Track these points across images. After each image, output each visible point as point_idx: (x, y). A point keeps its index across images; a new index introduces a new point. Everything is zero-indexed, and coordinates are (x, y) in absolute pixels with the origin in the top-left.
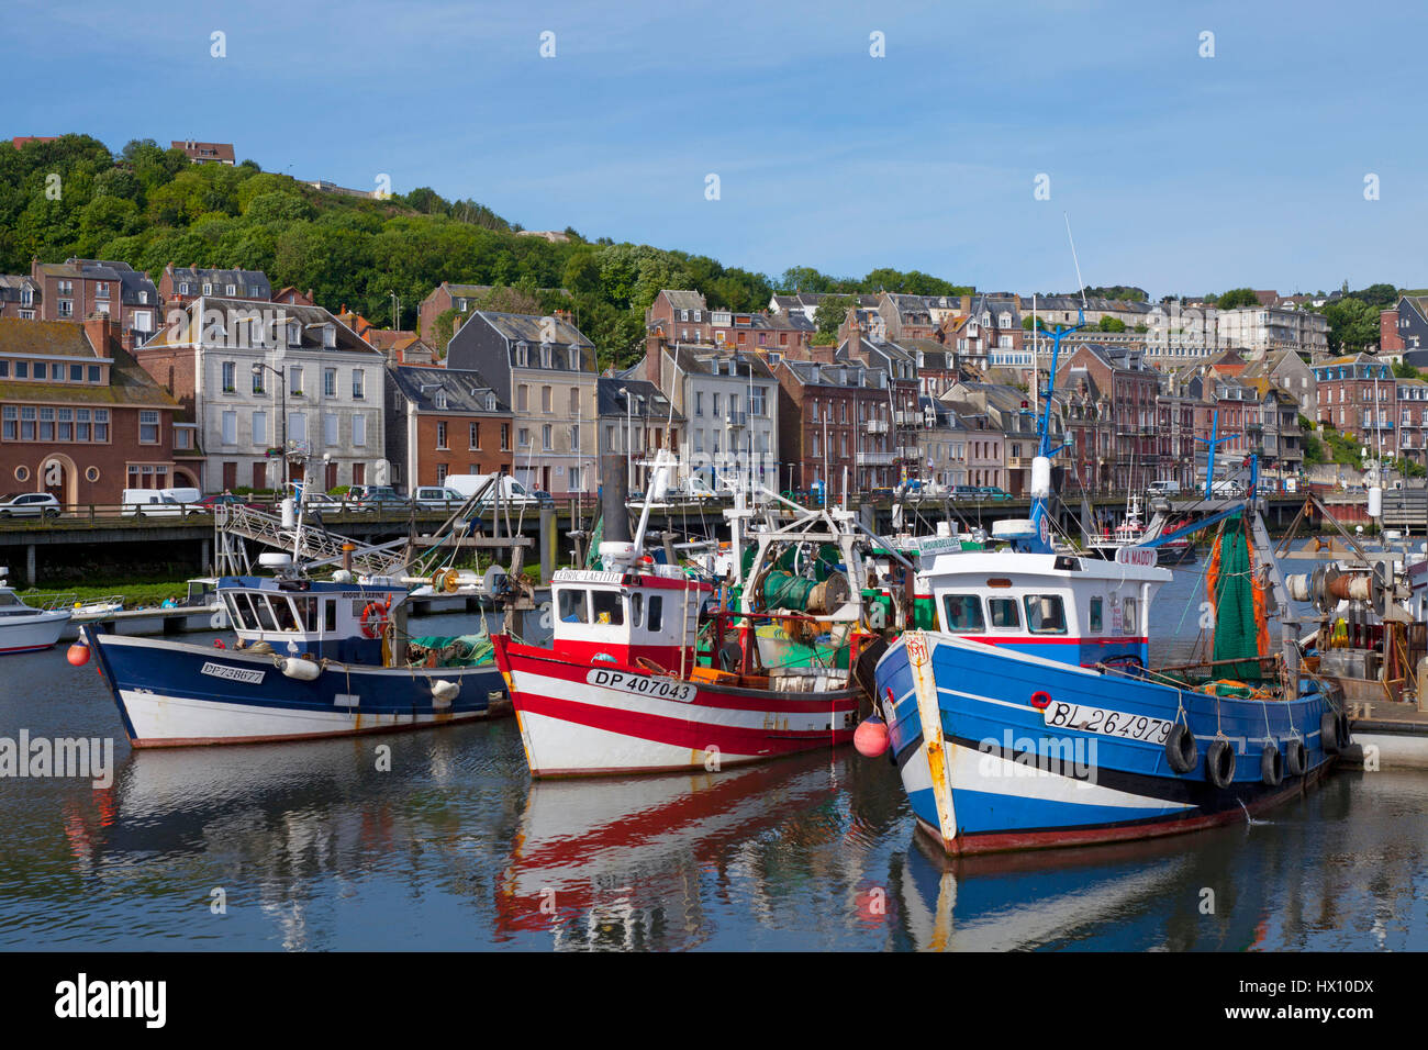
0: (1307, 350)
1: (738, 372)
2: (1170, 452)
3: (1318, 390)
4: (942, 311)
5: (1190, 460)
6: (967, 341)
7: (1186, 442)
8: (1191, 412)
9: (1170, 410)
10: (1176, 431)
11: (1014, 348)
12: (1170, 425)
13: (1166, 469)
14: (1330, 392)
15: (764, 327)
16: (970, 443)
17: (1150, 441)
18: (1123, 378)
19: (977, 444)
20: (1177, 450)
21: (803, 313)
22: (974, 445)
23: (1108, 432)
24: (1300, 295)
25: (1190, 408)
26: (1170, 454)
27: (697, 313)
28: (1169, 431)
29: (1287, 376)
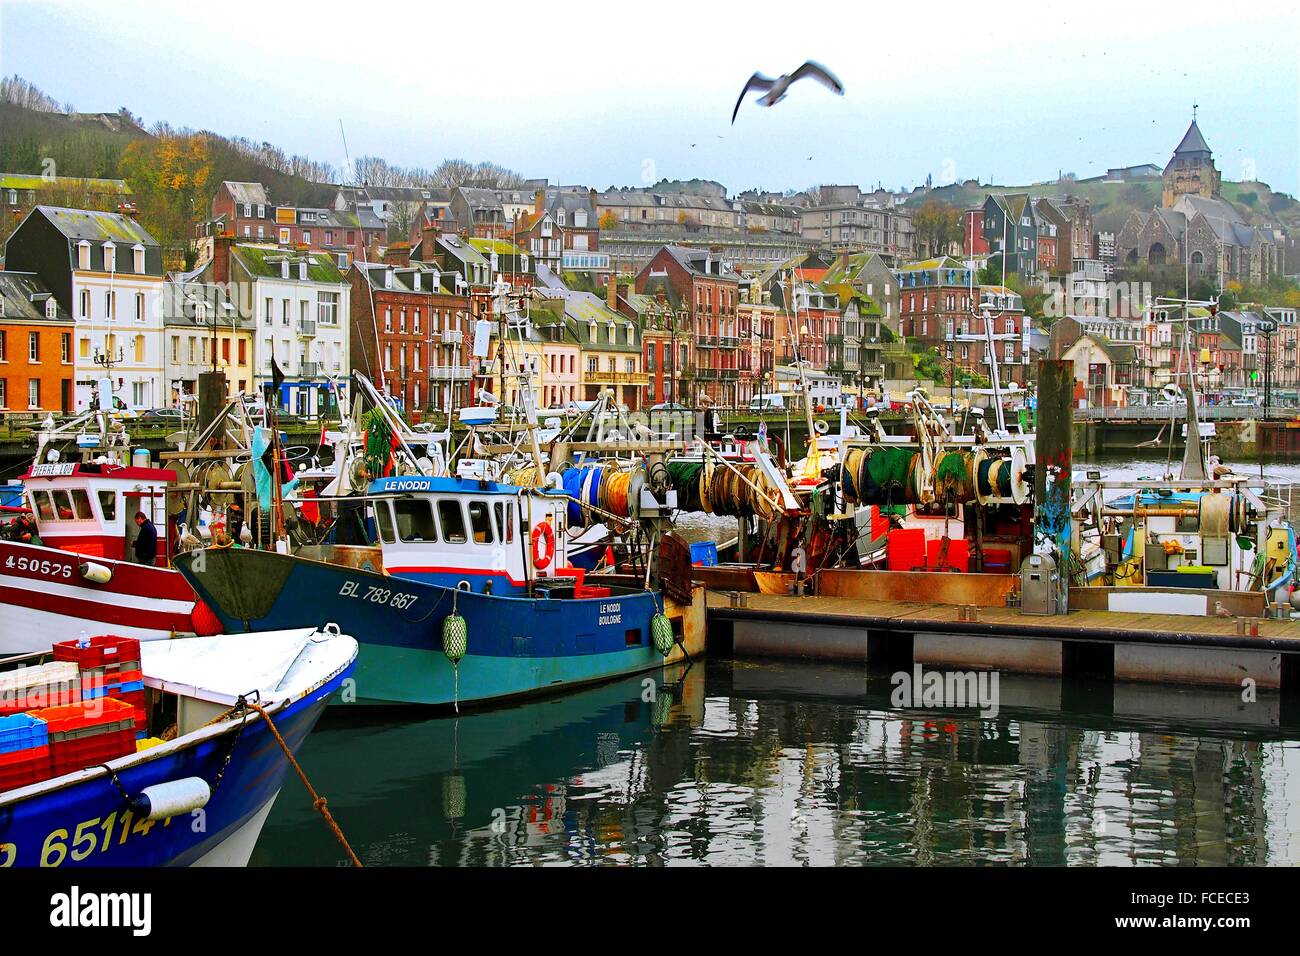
0: (890, 253)
1: (309, 275)
2: (750, 366)
3: (900, 297)
4: (516, 207)
5: (771, 376)
6: (542, 240)
7: (766, 355)
8: (772, 322)
9: (750, 320)
10: (756, 341)
11: (589, 249)
12: (750, 336)
13: (745, 384)
14: (913, 300)
15: (330, 225)
16: (546, 355)
17: (729, 354)
18: (704, 284)
19: (553, 356)
20: (756, 363)
21: (372, 208)
22: (550, 358)
23: (687, 344)
24: (882, 190)
25: (771, 318)
26: (750, 368)
27: (261, 208)
28: (749, 343)
29: (870, 281)
